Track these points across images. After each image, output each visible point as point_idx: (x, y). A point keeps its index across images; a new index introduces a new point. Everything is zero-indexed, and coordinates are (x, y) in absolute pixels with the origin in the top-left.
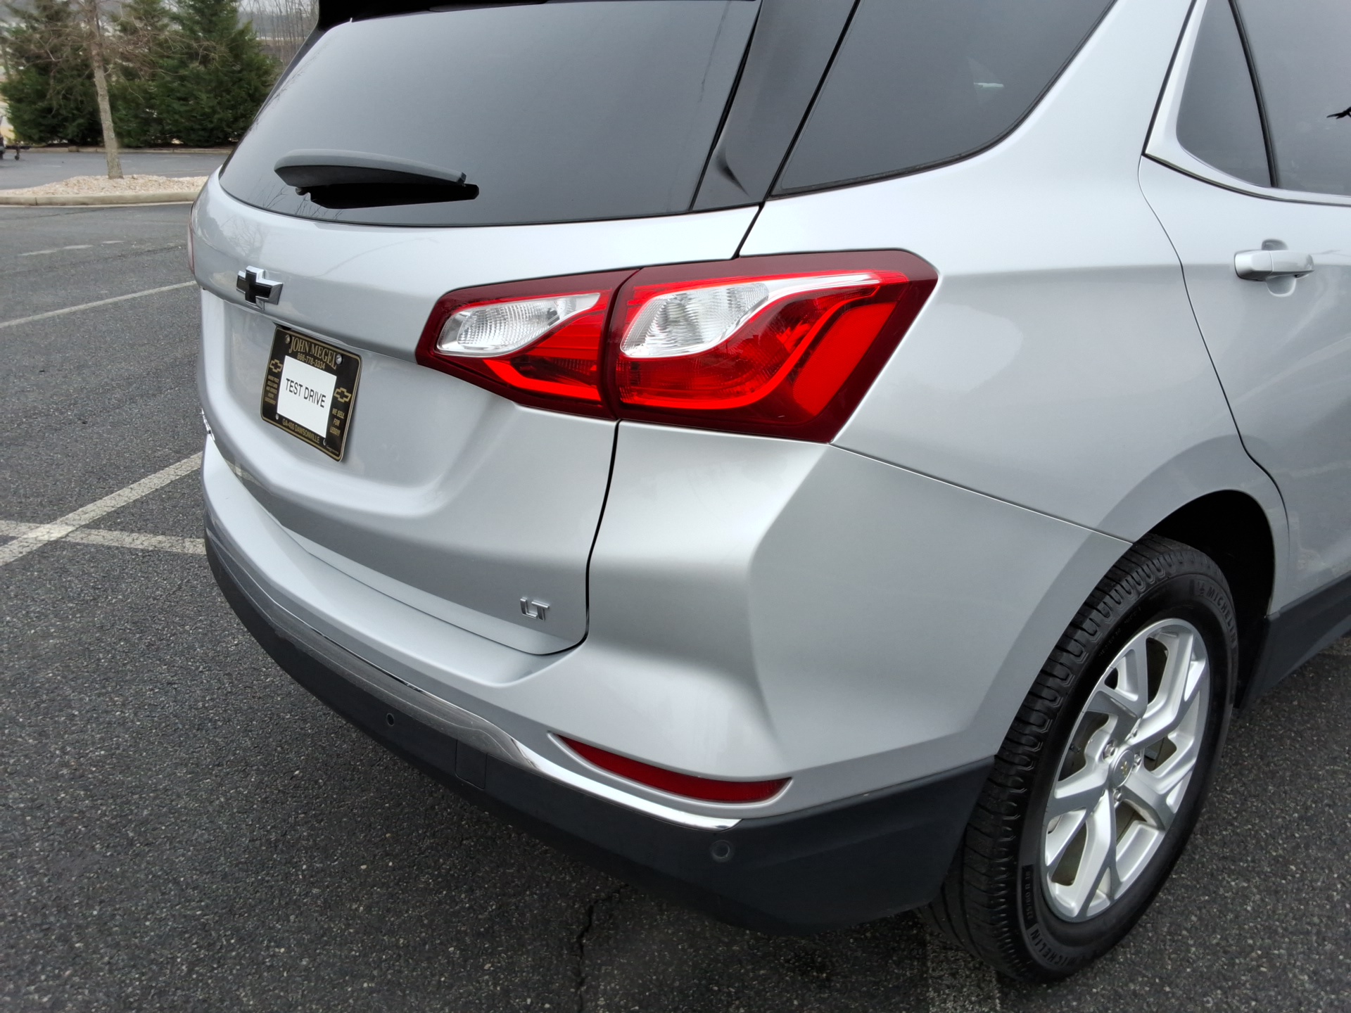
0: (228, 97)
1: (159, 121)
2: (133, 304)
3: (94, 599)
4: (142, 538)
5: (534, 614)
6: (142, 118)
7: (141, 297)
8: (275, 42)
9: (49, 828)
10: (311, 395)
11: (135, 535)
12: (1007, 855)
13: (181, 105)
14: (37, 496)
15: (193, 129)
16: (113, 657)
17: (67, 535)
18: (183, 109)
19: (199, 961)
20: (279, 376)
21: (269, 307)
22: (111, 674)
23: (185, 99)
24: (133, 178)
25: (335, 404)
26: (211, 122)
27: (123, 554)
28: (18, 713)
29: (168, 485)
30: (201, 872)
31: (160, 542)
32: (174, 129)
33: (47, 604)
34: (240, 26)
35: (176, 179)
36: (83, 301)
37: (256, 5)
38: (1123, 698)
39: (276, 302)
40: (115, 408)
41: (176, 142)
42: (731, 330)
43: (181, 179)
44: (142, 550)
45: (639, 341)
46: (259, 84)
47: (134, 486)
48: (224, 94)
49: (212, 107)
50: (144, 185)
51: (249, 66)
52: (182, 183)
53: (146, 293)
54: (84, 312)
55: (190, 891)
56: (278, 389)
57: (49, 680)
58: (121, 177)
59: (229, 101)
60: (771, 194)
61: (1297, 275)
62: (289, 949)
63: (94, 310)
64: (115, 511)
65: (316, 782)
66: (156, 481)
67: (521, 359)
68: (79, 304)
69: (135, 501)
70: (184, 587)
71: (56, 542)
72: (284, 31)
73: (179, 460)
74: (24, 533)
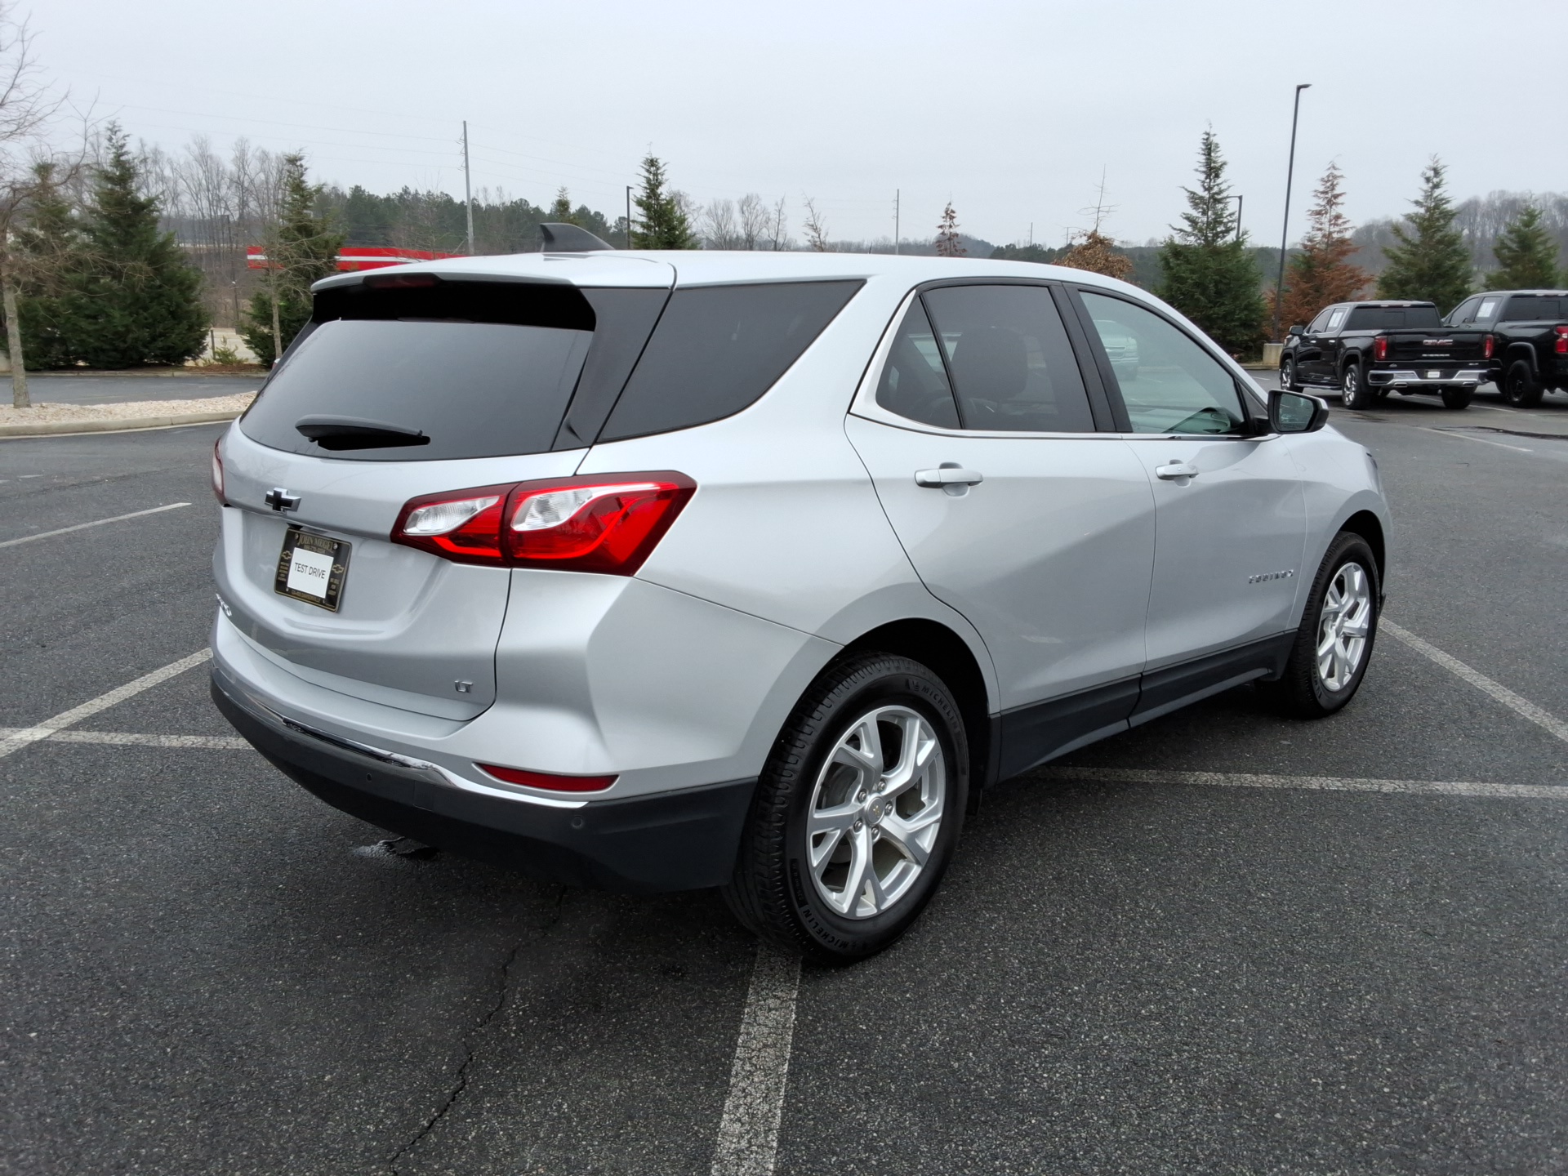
0: (145, 314)
1: (62, 341)
2: (70, 539)
3: (86, 781)
4: (120, 736)
5: (463, 690)
6: (42, 338)
7: (75, 531)
8: (196, 250)
9: (84, 925)
10: (314, 571)
11: (113, 734)
12: (778, 850)
13: (90, 323)
14: (13, 707)
15: (103, 350)
16: (112, 820)
17: (49, 736)
18: (91, 328)
19: (217, 991)
20: (289, 561)
21: (289, 513)
22: (113, 831)
23: (95, 317)
24: (42, 406)
25: (332, 575)
26: (125, 342)
27: (105, 749)
28: (39, 858)
29: (136, 695)
30: (212, 944)
31: (137, 739)
32: (80, 350)
33: (44, 786)
34: (160, 239)
35: (88, 406)
36: (12, 536)
37: (174, 209)
38: (866, 757)
39: (295, 510)
40: (71, 634)
41: (81, 363)
42: (573, 513)
43: (95, 407)
44: (122, 745)
45: (522, 521)
46: (181, 300)
47: (105, 696)
48: (141, 311)
49: (126, 326)
50: (56, 414)
51: (170, 281)
52: (99, 412)
53: (80, 527)
54: (18, 547)
55: (204, 955)
56: (288, 571)
57: (60, 837)
58: (29, 406)
59: (146, 319)
60: (596, 442)
61: (970, 484)
62: (285, 982)
63: (28, 544)
64: (90, 717)
65: (297, 891)
66: (124, 692)
67: (454, 535)
68: (9, 540)
69: (107, 709)
70: (165, 770)
71: (41, 741)
72: (206, 238)
73: (142, 675)
74: (8, 736)
